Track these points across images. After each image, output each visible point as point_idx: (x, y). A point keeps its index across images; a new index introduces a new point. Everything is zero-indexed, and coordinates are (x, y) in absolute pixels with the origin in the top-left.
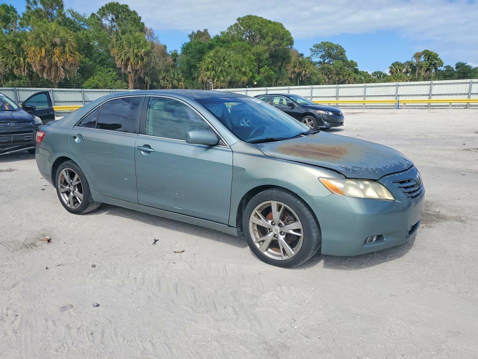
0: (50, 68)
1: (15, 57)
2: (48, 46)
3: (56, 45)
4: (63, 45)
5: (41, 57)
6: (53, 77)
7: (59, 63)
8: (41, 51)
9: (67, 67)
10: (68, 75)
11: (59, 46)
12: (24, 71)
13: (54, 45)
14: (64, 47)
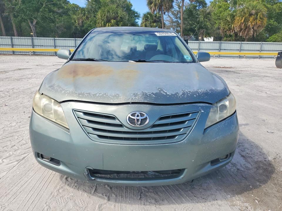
0: (245, 30)
1: (230, 24)
2: (247, 15)
3: (252, 15)
4: (257, 14)
5: (241, 23)
6: (245, 35)
7: (250, 26)
8: (242, 19)
9: (255, 28)
10: (255, 33)
11: (254, 15)
12: (232, 31)
13: (251, 15)
14: (257, 15)
